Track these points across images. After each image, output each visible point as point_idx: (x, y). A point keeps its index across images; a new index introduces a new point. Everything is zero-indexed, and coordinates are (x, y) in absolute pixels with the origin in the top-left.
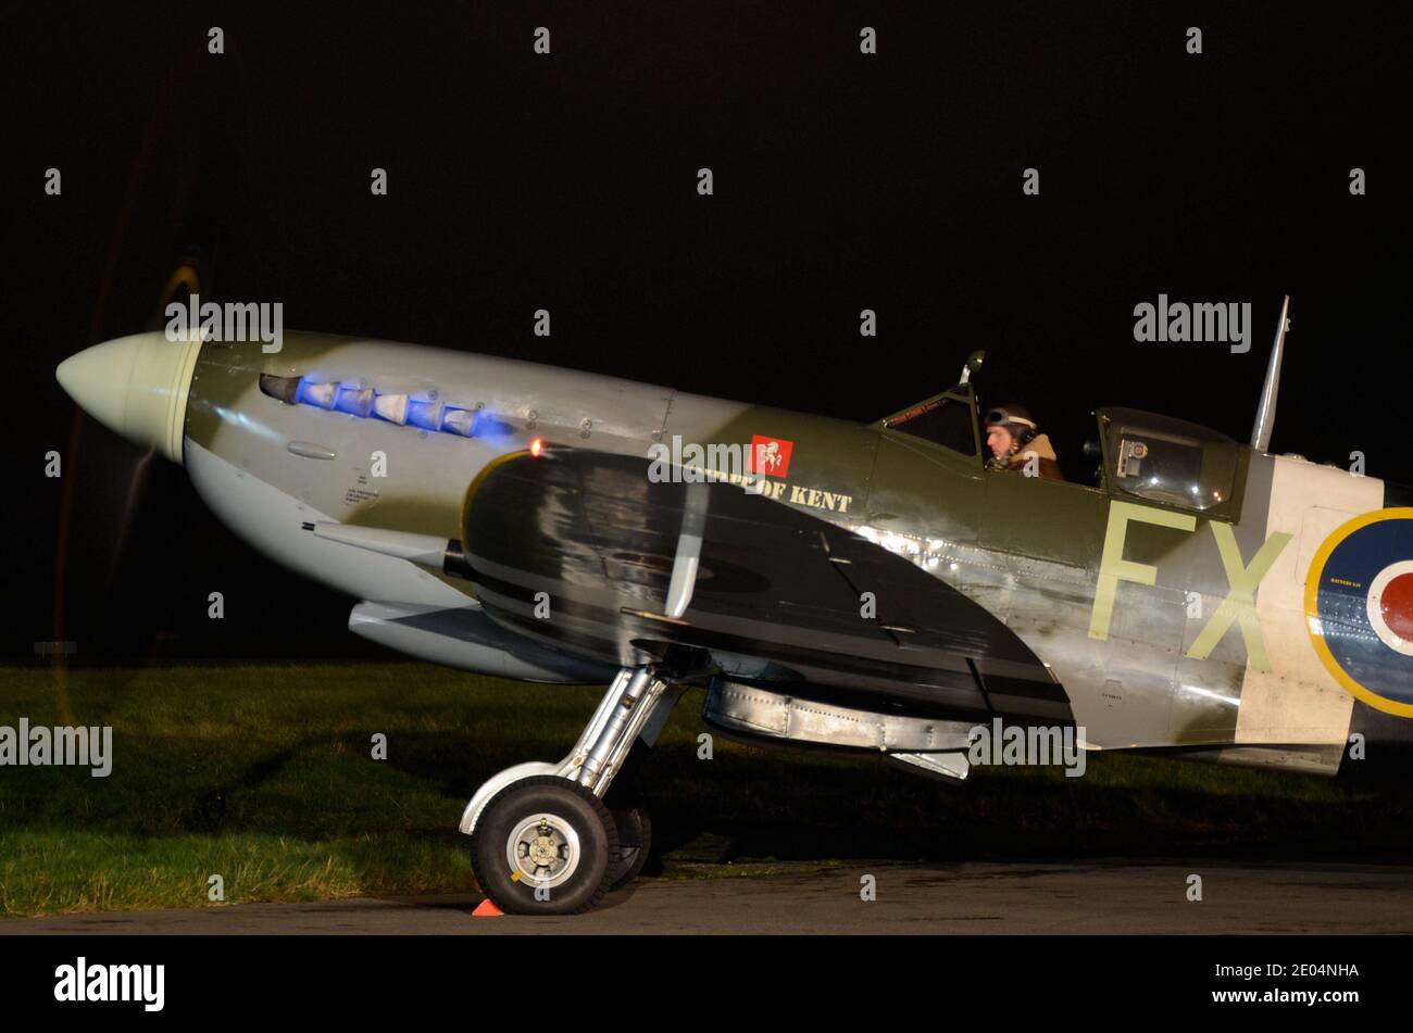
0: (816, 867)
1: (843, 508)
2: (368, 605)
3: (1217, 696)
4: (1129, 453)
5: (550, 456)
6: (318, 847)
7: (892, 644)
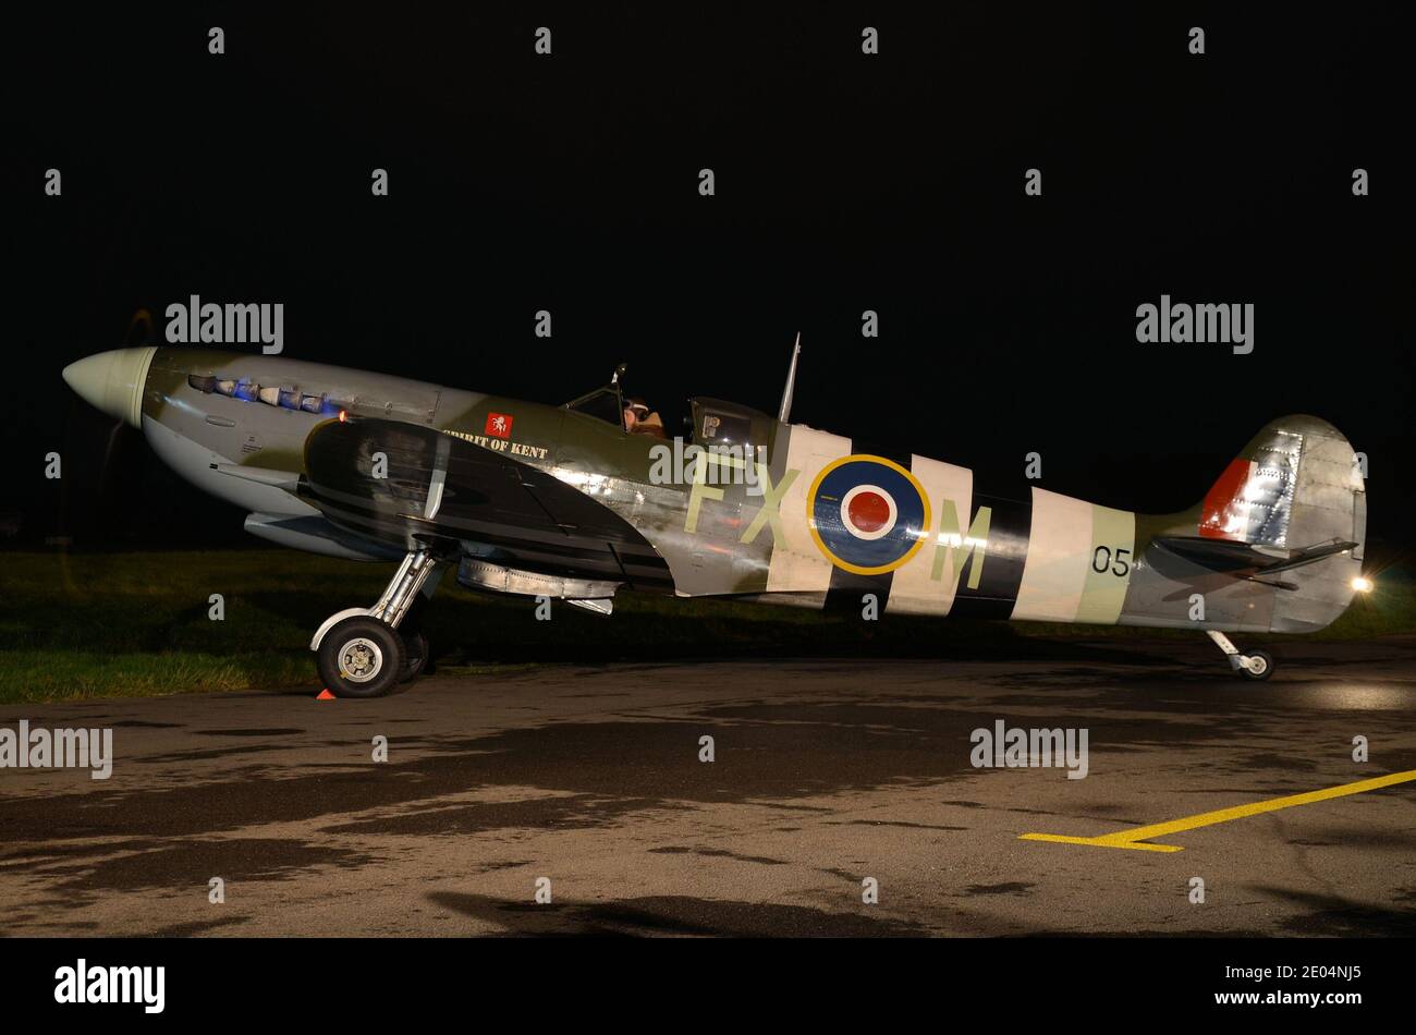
0: (522, 667)
1: (542, 456)
2: (256, 515)
3: (756, 564)
4: (710, 424)
5: (351, 422)
6: (223, 660)
7: (562, 535)
